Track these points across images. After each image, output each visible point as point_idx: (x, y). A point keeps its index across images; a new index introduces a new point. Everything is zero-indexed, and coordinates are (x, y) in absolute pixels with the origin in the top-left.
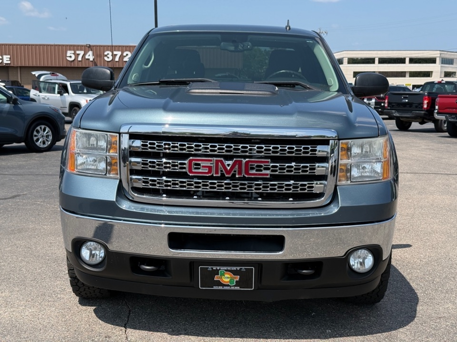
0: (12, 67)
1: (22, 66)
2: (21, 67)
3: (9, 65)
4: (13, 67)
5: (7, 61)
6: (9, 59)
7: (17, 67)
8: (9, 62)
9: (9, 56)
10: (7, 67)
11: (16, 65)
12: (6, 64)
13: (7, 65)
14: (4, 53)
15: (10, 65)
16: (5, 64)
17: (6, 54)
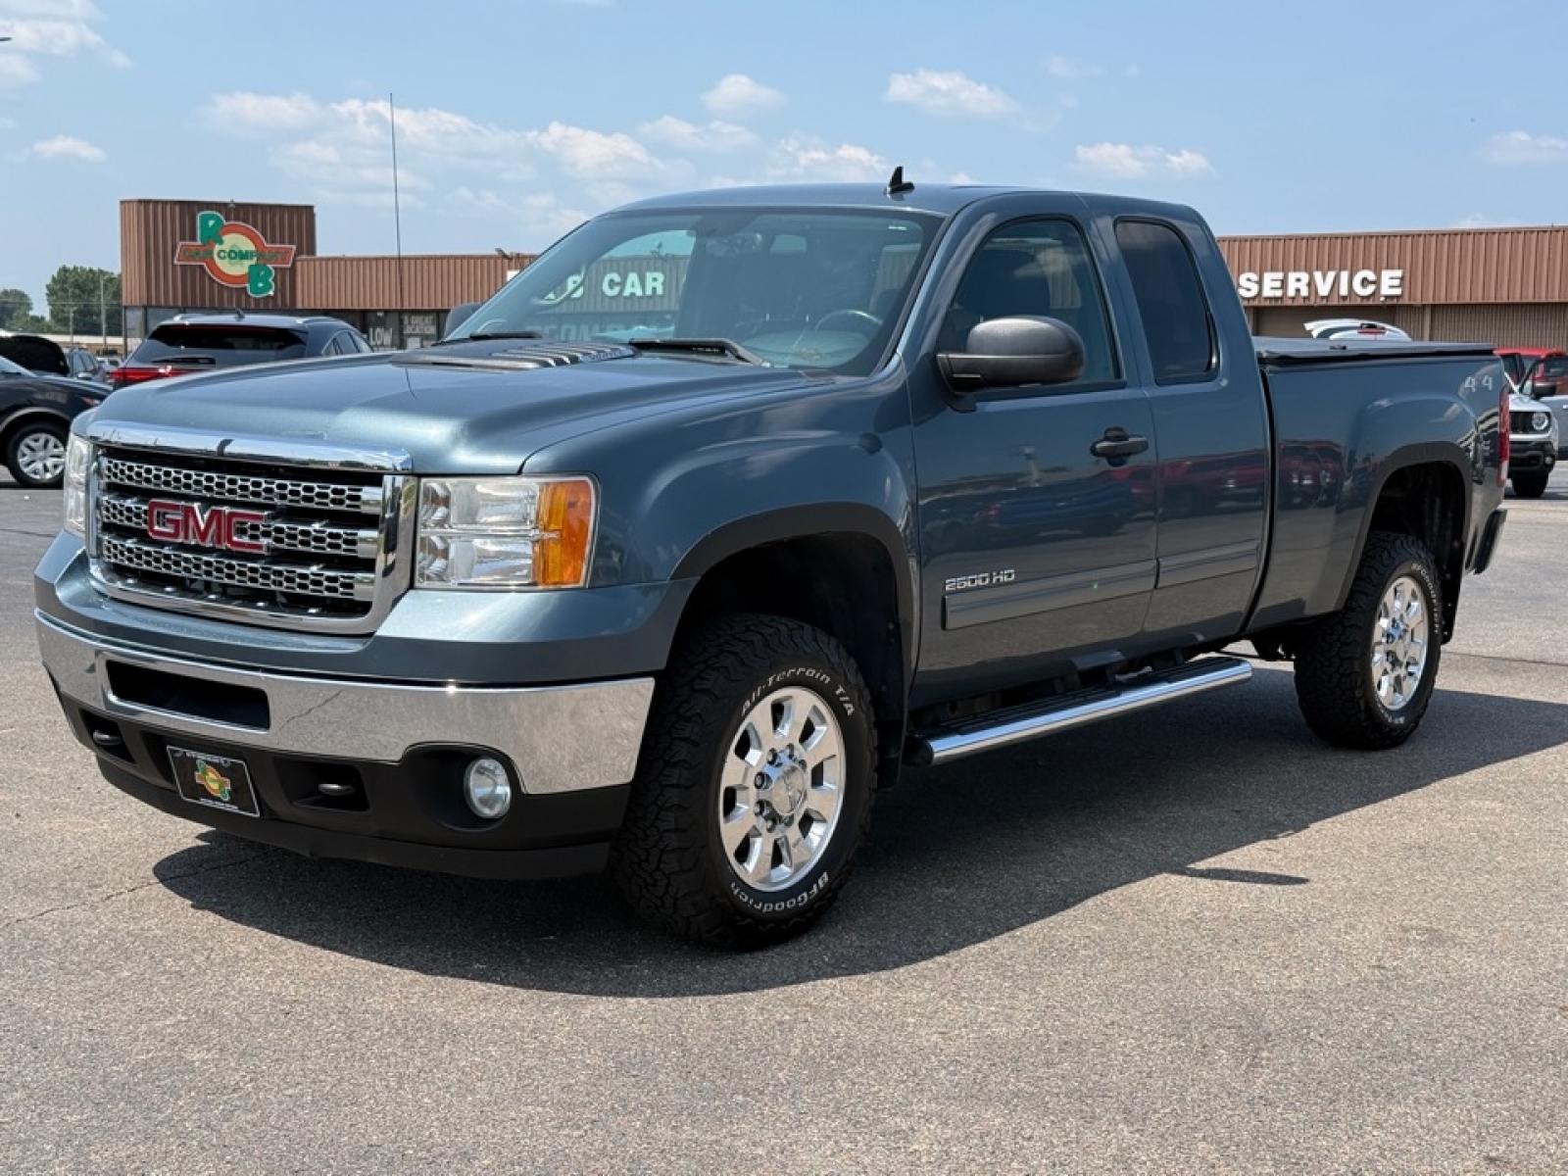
0: (1407, 306)
1: (1437, 302)
2: (1434, 307)
3: (1395, 302)
4: (1411, 306)
5: (1392, 287)
6: (1397, 282)
7: (1424, 306)
8: (1398, 291)
9: (1399, 273)
10: (1389, 306)
11: (1418, 302)
12: (1387, 297)
13: (1389, 302)
14: (1385, 265)
15: (1401, 302)
16: (1382, 299)
17: (1389, 267)
